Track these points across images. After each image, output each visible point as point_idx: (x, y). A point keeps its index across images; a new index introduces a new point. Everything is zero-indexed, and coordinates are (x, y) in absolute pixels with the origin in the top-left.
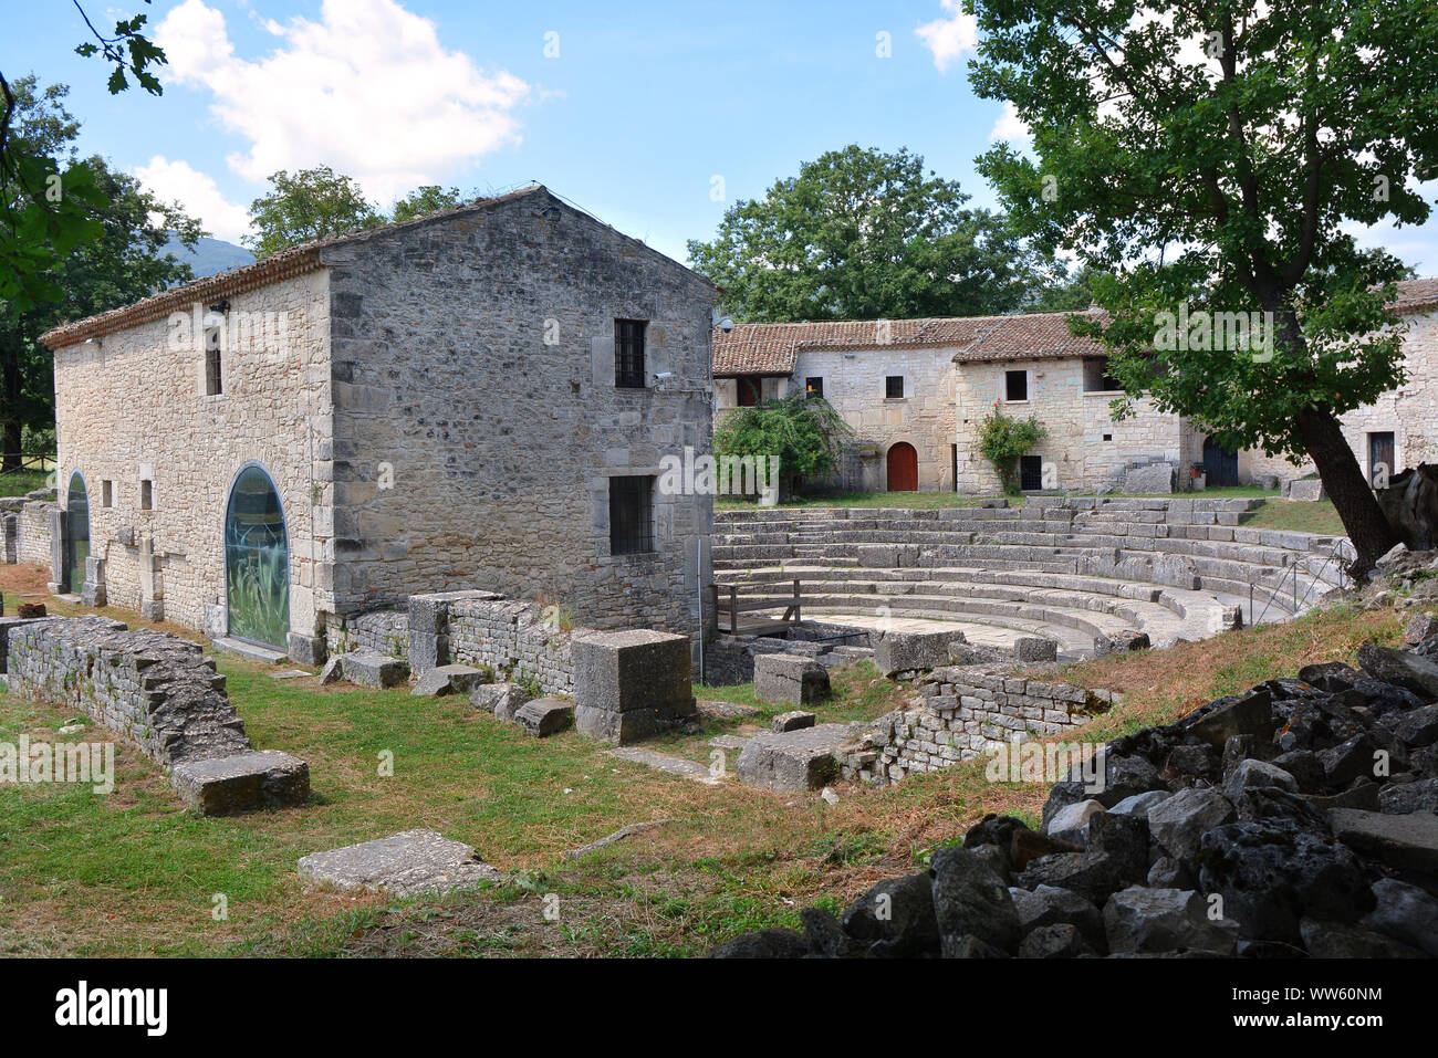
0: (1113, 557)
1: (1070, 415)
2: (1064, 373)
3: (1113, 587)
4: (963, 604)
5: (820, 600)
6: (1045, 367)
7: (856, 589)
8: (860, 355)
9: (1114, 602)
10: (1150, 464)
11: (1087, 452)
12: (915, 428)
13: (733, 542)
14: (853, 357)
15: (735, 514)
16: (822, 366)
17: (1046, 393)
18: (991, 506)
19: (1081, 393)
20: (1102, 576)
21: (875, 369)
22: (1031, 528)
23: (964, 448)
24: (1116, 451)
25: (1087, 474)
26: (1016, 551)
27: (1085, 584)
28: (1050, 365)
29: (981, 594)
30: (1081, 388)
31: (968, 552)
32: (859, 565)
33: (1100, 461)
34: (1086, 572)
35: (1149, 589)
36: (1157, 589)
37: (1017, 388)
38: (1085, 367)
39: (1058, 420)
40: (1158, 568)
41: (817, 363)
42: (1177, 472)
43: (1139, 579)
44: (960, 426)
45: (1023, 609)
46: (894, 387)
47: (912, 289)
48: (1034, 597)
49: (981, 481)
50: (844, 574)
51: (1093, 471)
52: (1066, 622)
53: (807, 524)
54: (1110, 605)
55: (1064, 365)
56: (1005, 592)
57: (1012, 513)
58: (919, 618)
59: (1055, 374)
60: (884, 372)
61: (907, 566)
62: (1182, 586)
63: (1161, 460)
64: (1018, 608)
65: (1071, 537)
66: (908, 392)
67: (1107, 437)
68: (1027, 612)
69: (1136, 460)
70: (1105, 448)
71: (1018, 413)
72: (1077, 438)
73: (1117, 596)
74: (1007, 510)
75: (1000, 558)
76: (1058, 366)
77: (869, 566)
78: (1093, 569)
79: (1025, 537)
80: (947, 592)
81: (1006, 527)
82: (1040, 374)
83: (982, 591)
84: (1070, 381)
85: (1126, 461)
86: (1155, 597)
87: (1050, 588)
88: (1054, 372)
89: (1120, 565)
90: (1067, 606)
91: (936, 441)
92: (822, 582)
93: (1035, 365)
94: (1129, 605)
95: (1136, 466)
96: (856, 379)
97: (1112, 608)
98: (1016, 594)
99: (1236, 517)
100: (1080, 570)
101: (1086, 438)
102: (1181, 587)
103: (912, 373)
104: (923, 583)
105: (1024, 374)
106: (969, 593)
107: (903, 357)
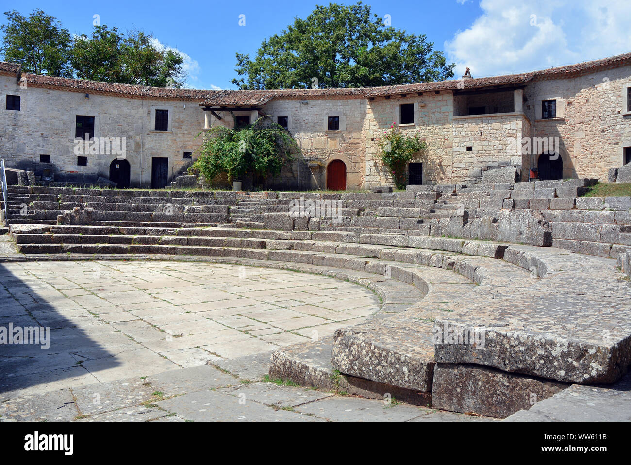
0: (461, 220)
1: (443, 133)
2: (439, 104)
3: (458, 244)
4: (323, 258)
5: (215, 251)
6: (427, 99)
7: (250, 244)
8: (312, 102)
9: (454, 258)
10: (500, 167)
11: (455, 160)
12: (346, 151)
13: (188, 211)
14: (307, 103)
15: (200, 193)
16: (288, 109)
17: (427, 118)
18: (379, 191)
19: (451, 117)
20: (450, 237)
21: (321, 111)
22: (405, 205)
23: (371, 158)
24: (475, 158)
25: (454, 175)
26: (388, 221)
27: (432, 242)
28: (431, 99)
29: (344, 250)
30: (451, 114)
31: (353, 222)
32: (264, 227)
33: (464, 166)
34: (437, 234)
35: (494, 245)
36: (502, 245)
37: (407, 115)
38: (454, 100)
39: (435, 137)
40: (504, 225)
41: (285, 108)
42: (519, 172)
43: (485, 238)
44: (368, 143)
45: (370, 264)
46: (333, 123)
47: (356, 75)
48: (385, 254)
49: (381, 181)
50: (247, 233)
51: (458, 173)
52: (403, 277)
53: (248, 201)
54: (450, 261)
55: (440, 98)
56: (362, 249)
57: (393, 196)
58: (283, 269)
59: (434, 105)
60: (327, 113)
61: (299, 230)
62: (530, 242)
63: (507, 164)
64: (366, 263)
65: (433, 211)
66: (342, 126)
67: (469, 149)
68: (373, 267)
69: (489, 165)
70: (468, 156)
71: (408, 133)
72: (448, 150)
73: (461, 253)
74: (390, 194)
75: (376, 226)
76: (436, 99)
77: (271, 228)
78: (443, 231)
79: (398, 211)
80: (318, 249)
81: (386, 205)
82: (423, 105)
83: (344, 249)
84: (444, 109)
85: (482, 165)
86: (500, 253)
87: (403, 246)
88: (432, 102)
89: (468, 226)
90: (412, 262)
91: (359, 160)
92: (225, 238)
93: (420, 99)
94: (471, 261)
95: (489, 168)
96: (310, 118)
97: (452, 264)
98: (371, 251)
99: (575, 191)
100: (432, 231)
101: (454, 149)
102: (529, 244)
103: (345, 115)
104: (305, 242)
105: (412, 105)
106: (335, 250)
107: (340, 104)
